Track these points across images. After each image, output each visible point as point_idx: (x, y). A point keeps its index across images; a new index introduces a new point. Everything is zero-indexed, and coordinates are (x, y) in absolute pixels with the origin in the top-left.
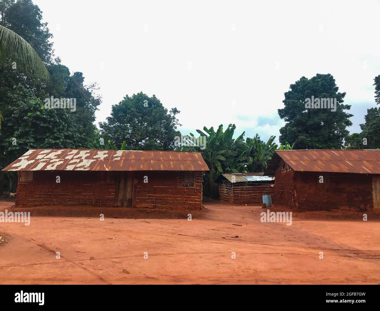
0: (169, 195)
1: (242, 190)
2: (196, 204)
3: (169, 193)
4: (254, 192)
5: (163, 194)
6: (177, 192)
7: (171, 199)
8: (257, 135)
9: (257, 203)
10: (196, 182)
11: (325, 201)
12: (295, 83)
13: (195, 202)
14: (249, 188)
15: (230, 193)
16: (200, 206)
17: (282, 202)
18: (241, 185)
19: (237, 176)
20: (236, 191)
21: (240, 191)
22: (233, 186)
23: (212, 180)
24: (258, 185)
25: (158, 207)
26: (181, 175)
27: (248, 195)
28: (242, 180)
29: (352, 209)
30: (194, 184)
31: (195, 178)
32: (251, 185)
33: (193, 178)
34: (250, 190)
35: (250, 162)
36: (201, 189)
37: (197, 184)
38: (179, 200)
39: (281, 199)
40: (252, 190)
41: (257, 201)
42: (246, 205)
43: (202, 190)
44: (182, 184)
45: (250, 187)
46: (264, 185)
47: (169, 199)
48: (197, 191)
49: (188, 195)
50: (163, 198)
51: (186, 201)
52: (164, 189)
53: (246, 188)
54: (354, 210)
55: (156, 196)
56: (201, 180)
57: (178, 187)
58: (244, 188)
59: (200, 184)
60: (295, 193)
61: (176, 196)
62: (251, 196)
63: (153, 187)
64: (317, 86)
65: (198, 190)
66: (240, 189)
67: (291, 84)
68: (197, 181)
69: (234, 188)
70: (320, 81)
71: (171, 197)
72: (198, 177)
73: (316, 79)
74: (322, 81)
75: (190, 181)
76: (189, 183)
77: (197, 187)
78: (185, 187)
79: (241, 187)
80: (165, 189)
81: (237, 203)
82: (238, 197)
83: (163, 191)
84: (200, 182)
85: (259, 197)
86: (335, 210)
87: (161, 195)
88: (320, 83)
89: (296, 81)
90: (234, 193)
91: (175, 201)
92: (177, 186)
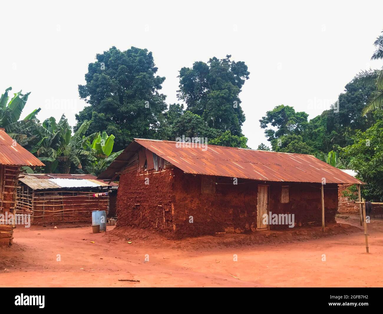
1: (48, 203)
4: (68, 206)
8: (63, 116)
9: (72, 223)
10: (4, 189)
11: (209, 220)
12: (103, 53)
14: (61, 199)
15: (27, 208)
17: (136, 222)
18: (48, 194)
19: (39, 178)
20: (39, 203)
21: (45, 203)
22: (35, 196)
24: (75, 193)
27: (58, 210)
28: (50, 185)
29: (237, 230)
31: (3, 181)
32: (64, 194)
34: (61, 203)
35: (53, 157)
36: (13, 205)
37: (6, 193)
39: (132, 217)
40: (65, 202)
41: (72, 220)
42: (56, 227)
45: (62, 197)
46: (84, 194)
53: (55, 199)
54: (239, 232)
56: (16, 185)
58: (52, 199)
59: (12, 193)
60: (173, 209)
62: (62, 212)
64: (133, 62)
65: (6, 206)
66: (46, 201)
67: (98, 53)
69: (35, 199)
70: (138, 56)
72: (10, 179)
73: (132, 53)
74: (140, 56)
79: (48, 197)
81: (40, 225)
82: (42, 214)
84: (13, 190)
85: (75, 214)
86: (219, 233)
88: (138, 58)
89: (105, 51)
90: (35, 207)
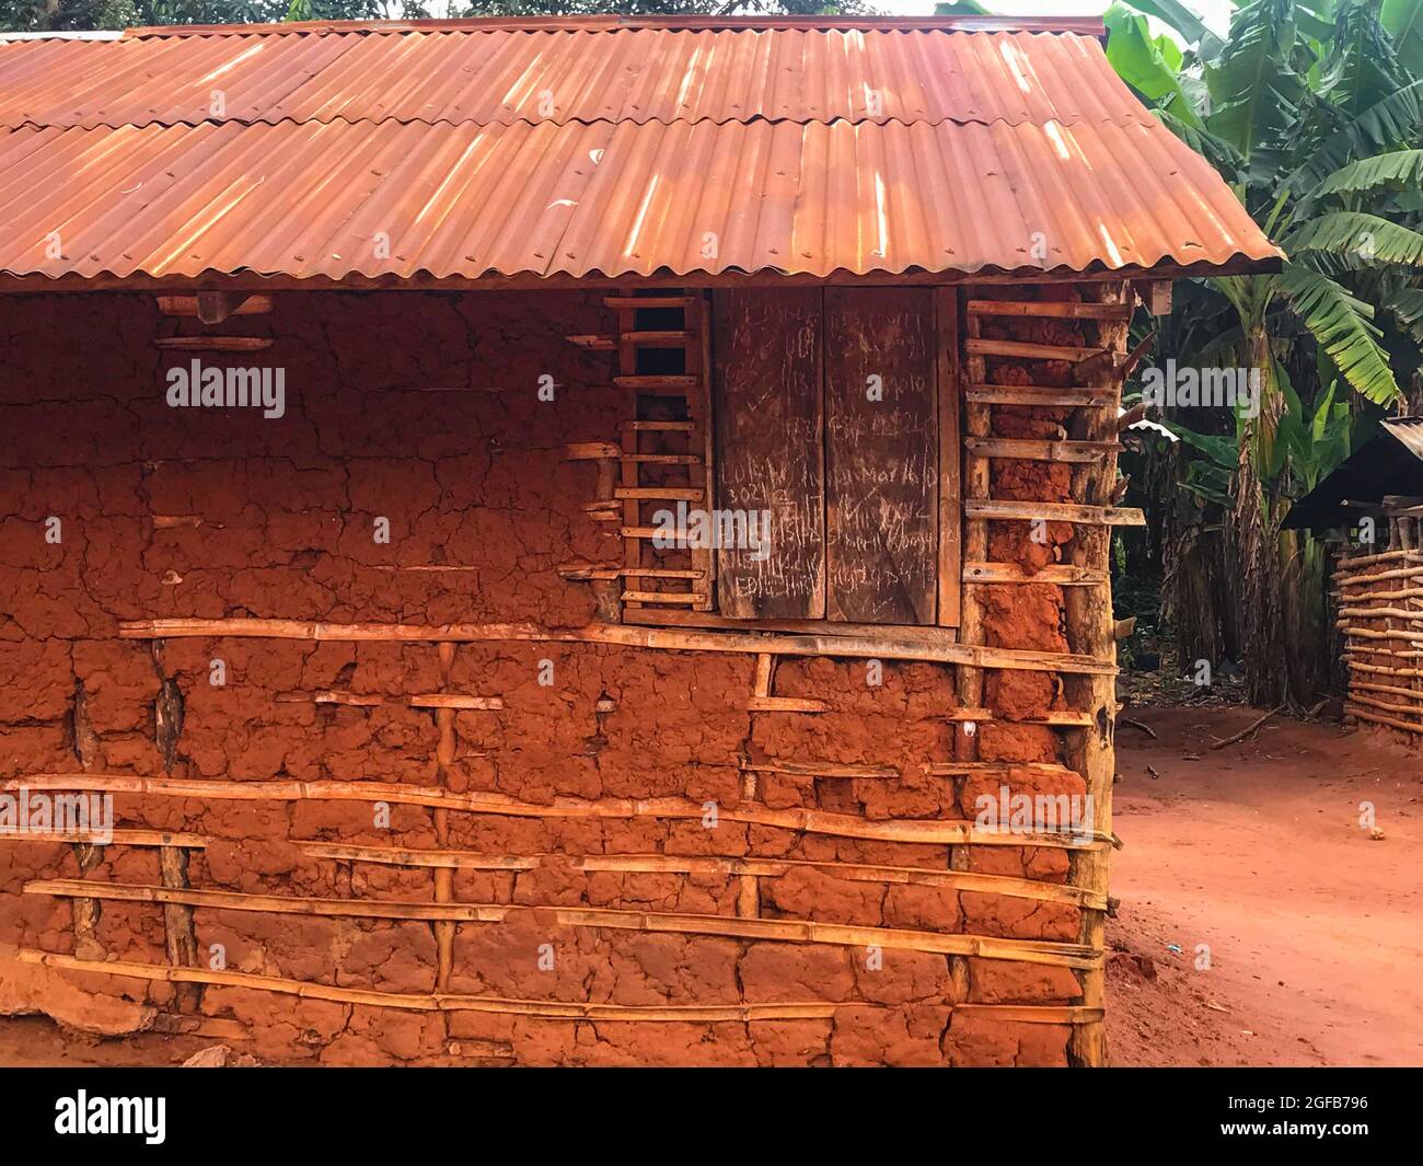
0: (430, 796)
2: (986, 981)
3: (445, 755)
5: (326, 774)
6: (598, 742)
7: (470, 863)
10: (979, 542)
13: (959, 945)
16: (1055, 1015)
23: (1254, 507)
25: (228, 1013)
26: (676, 407)
30: (947, 588)
31: (965, 459)
33: (918, 448)
36: (1074, 688)
37: (1000, 573)
38: (626, 896)
43: (1105, 693)
44: (702, 584)
47: (447, 862)
48: (1003, 717)
49: (825, 791)
50: (319, 851)
51: (769, 907)
52: (342, 681)
55: (195, 817)
56: (1091, 497)
57: (617, 635)
59: (1055, 576)
61: (582, 809)
63: (137, 629)
65: (1007, 701)
68: (993, 524)
71: (468, 831)
72: (1019, 435)
75: (846, 513)
76: (842, 552)
77: (991, 639)
78: (742, 629)
80: (360, 678)
83: (329, 713)
84: (1068, 545)
87: (292, 790)
91: (567, 919)
92: (596, 615)
